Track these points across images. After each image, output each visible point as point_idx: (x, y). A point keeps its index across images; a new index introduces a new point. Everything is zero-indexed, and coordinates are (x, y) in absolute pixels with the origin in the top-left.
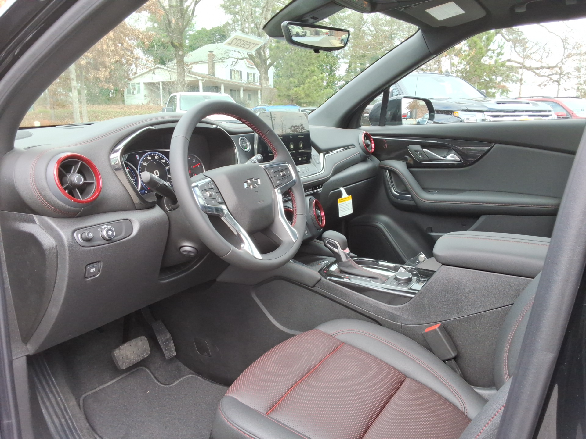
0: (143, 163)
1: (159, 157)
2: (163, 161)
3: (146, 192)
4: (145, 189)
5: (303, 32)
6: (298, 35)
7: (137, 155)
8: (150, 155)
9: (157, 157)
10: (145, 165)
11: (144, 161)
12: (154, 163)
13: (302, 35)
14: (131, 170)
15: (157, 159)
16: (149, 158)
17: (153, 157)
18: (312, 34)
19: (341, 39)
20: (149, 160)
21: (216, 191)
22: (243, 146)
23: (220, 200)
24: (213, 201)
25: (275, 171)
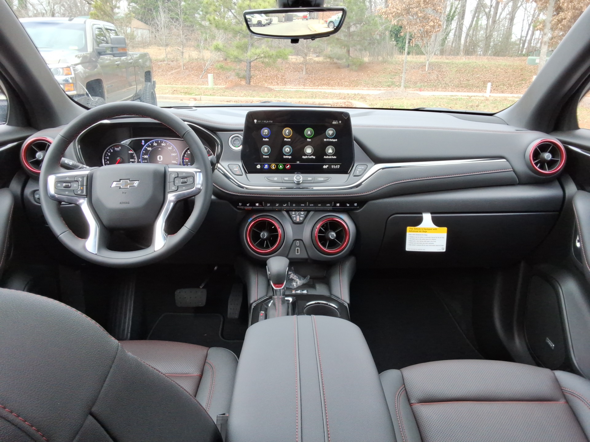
1: (166, 144)
2: (169, 148)
5: (267, 20)
6: (259, 24)
7: (143, 141)
9: (163, 144)
11: (149, 146)
12: (160, 149)
13: (265, 23)
14: (133, 153)
17: (159, 144)
18: (280, 21)
19: (328, 22)
20: (155, 146)
21: (81, 184)
22: (234, 144)
23: (79, 192)
24: (67, 191)
25: (177, 176)
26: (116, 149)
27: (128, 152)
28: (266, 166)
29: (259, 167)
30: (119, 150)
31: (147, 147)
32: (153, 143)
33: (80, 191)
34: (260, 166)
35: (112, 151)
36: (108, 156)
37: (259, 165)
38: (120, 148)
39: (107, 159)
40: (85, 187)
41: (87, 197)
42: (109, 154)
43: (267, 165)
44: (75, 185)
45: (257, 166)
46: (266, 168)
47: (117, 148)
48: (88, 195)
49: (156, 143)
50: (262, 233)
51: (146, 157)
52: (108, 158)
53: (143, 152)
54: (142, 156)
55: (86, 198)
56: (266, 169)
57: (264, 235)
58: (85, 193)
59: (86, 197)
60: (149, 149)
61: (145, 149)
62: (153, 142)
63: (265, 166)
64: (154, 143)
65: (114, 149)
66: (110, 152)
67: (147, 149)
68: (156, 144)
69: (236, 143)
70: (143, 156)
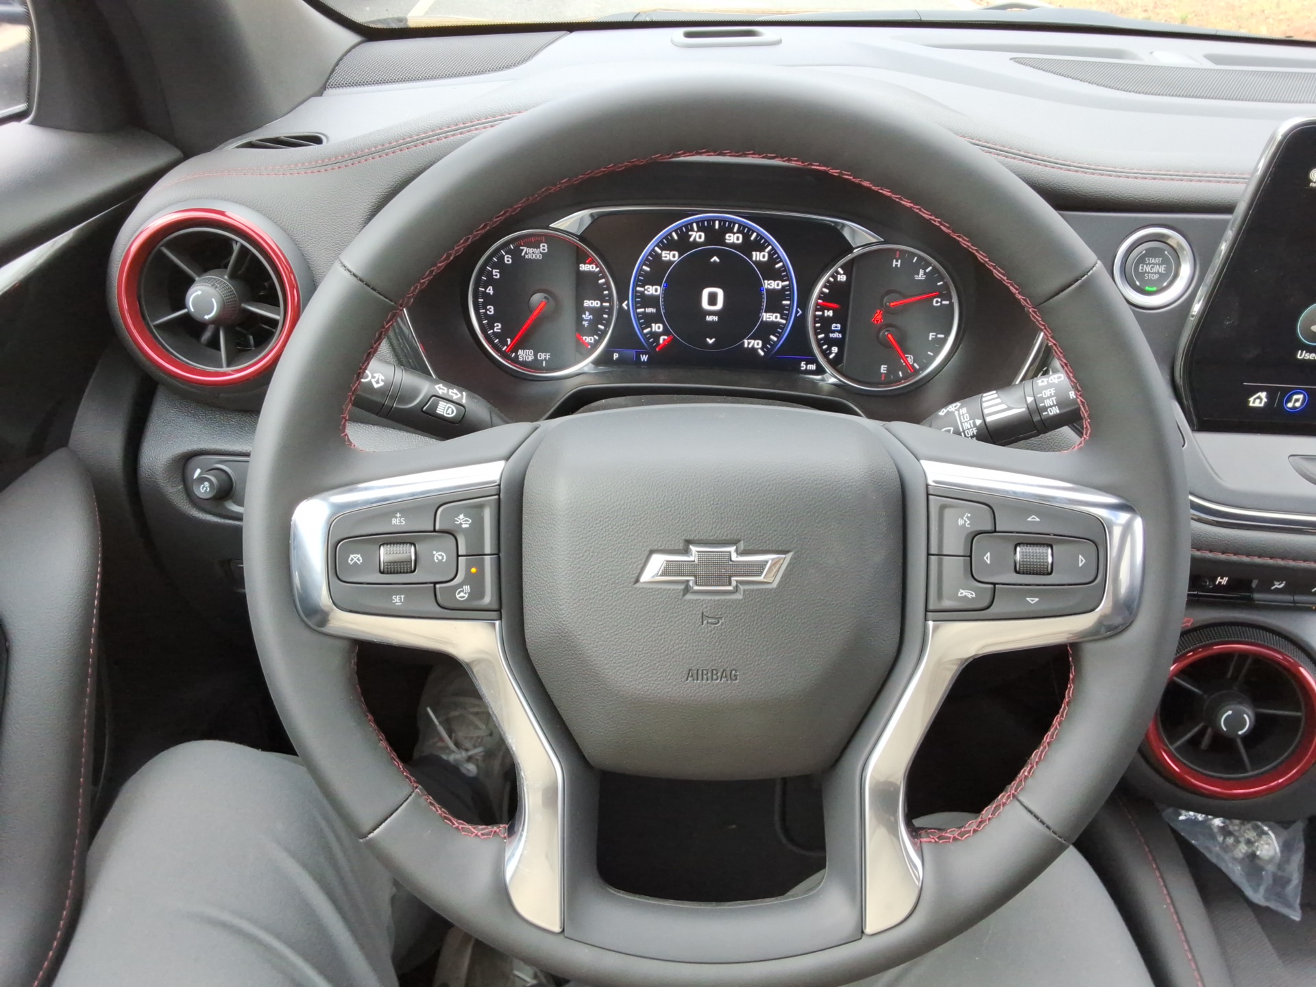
0: (664, 253)
1: (746, 237)
2: (760, 256)
3: (644, 358)
4: (643, 347)
8: (705, 227)
9: (731, 238)
10: (670, 263)
11: (668, 244)
12: (715, 259)
14: (601, 271)
15: (733, 246)
16: (697, 236)
17: (715, 236)
20: (696, 244)
21: (467, 548)
22: (1141, 276)
23: (463, 595)
24: (398, 592)
25: (989, 527)
26: (532, 253)
27: (578, 267)
28: (1297, 400)
29: (1258, 400)
30: (539, 257)
31: (662, 249)
32: (688, 230)
33: (467, 588)
34: (1265, 400)
35: (508, 260)
36: (490, 281)
37: (1263, 395)
38: (544, 247)
39: (485, 295)
40: (488, 561)
41: (500, 619)
42: (496, 274)
43: (1301, 397)
44: (439, 556)
45: (1251, 399)
46: (1294, 408)
47: (531, 250)
48: (504, 606)
49: (699, 230)
50: (1230, 712)
51: (652, 290)
52: (490, 290)
53: (640, 269)
54: (636, 285)
55: (497, 623)
56: (1295, 413)
57: (1236, 721)
58: (488, 599)
59: (494, 615)
60: (669, 256)
61: (650, 254)
62: (689, 227)
63: (1289, 400)
64: (692, 230)
65: (516, 254)
66: (500, 265)
67: (659, 256)
68: (703, 234)
69: (1148, 269)
70: (643, 286)
